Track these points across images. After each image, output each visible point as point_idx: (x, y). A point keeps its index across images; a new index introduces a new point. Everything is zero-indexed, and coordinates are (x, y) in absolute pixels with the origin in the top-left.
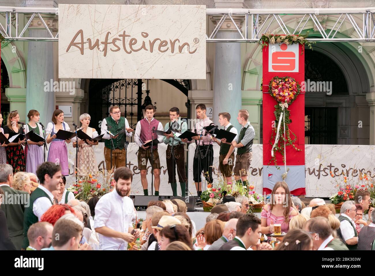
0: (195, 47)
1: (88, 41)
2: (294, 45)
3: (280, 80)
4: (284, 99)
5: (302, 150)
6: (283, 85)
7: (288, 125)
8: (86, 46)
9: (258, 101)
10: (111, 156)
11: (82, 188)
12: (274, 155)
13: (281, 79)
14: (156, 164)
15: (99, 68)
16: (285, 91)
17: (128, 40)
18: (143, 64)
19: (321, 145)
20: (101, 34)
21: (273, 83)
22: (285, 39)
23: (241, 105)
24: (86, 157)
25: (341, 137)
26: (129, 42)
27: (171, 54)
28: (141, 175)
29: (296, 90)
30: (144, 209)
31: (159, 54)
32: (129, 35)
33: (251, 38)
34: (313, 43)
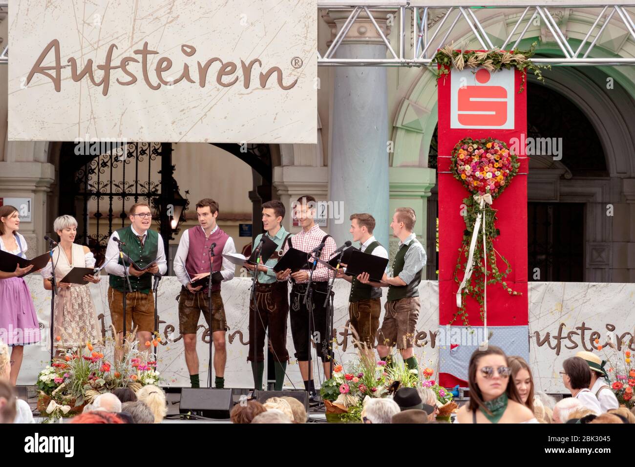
0: (295, 75)
1: (70, 64)
2: (505, 71)
3: (475, 146)
4: (485, 186)
5: (521, 294)
6: (481, 157)
7: (493, 240)
8: (66, 73)
9: (423, 190)
10: (124, 303)
11: (72, 372)
12: (462, 303)
13: (477, 143)
14: (218, 321)
15: (92, 120)
16: (486, 168)
17: (153, 61)
18: (184, 112)
19: (564, 283)
20: (97, 49)
21: (460, 152)
22: (486, 60)
23: (389, 198)
24: (76, 307)
25: (593, 267)
26: (155, 66)
27: (244, 90)
28: (186, 345)
29: (510, 167)
30: (199, 417)
31: (218, 90)
32: (155, 50)
33: (413, 58)
34: (545, 67)
